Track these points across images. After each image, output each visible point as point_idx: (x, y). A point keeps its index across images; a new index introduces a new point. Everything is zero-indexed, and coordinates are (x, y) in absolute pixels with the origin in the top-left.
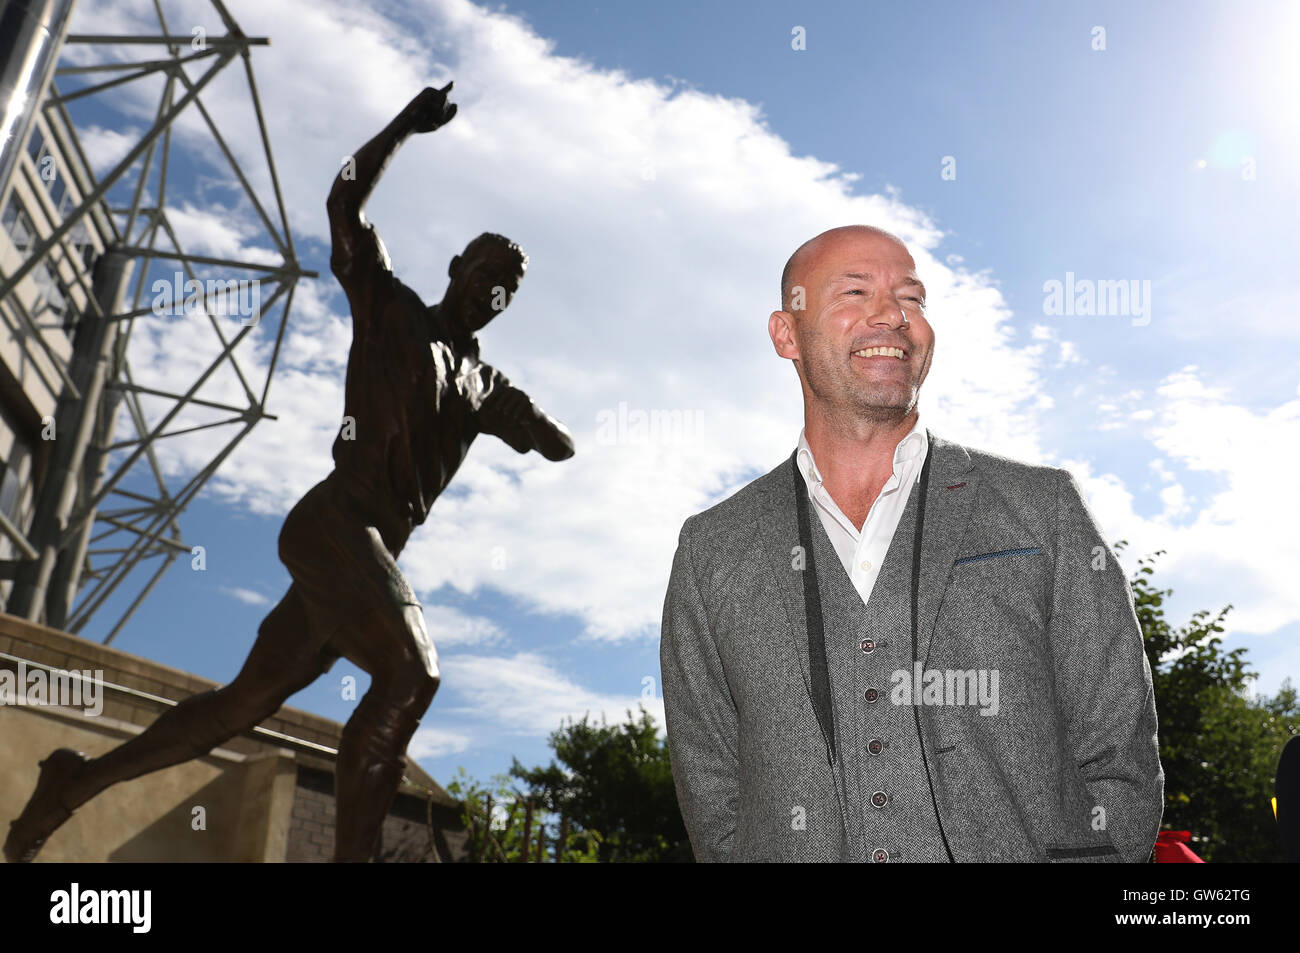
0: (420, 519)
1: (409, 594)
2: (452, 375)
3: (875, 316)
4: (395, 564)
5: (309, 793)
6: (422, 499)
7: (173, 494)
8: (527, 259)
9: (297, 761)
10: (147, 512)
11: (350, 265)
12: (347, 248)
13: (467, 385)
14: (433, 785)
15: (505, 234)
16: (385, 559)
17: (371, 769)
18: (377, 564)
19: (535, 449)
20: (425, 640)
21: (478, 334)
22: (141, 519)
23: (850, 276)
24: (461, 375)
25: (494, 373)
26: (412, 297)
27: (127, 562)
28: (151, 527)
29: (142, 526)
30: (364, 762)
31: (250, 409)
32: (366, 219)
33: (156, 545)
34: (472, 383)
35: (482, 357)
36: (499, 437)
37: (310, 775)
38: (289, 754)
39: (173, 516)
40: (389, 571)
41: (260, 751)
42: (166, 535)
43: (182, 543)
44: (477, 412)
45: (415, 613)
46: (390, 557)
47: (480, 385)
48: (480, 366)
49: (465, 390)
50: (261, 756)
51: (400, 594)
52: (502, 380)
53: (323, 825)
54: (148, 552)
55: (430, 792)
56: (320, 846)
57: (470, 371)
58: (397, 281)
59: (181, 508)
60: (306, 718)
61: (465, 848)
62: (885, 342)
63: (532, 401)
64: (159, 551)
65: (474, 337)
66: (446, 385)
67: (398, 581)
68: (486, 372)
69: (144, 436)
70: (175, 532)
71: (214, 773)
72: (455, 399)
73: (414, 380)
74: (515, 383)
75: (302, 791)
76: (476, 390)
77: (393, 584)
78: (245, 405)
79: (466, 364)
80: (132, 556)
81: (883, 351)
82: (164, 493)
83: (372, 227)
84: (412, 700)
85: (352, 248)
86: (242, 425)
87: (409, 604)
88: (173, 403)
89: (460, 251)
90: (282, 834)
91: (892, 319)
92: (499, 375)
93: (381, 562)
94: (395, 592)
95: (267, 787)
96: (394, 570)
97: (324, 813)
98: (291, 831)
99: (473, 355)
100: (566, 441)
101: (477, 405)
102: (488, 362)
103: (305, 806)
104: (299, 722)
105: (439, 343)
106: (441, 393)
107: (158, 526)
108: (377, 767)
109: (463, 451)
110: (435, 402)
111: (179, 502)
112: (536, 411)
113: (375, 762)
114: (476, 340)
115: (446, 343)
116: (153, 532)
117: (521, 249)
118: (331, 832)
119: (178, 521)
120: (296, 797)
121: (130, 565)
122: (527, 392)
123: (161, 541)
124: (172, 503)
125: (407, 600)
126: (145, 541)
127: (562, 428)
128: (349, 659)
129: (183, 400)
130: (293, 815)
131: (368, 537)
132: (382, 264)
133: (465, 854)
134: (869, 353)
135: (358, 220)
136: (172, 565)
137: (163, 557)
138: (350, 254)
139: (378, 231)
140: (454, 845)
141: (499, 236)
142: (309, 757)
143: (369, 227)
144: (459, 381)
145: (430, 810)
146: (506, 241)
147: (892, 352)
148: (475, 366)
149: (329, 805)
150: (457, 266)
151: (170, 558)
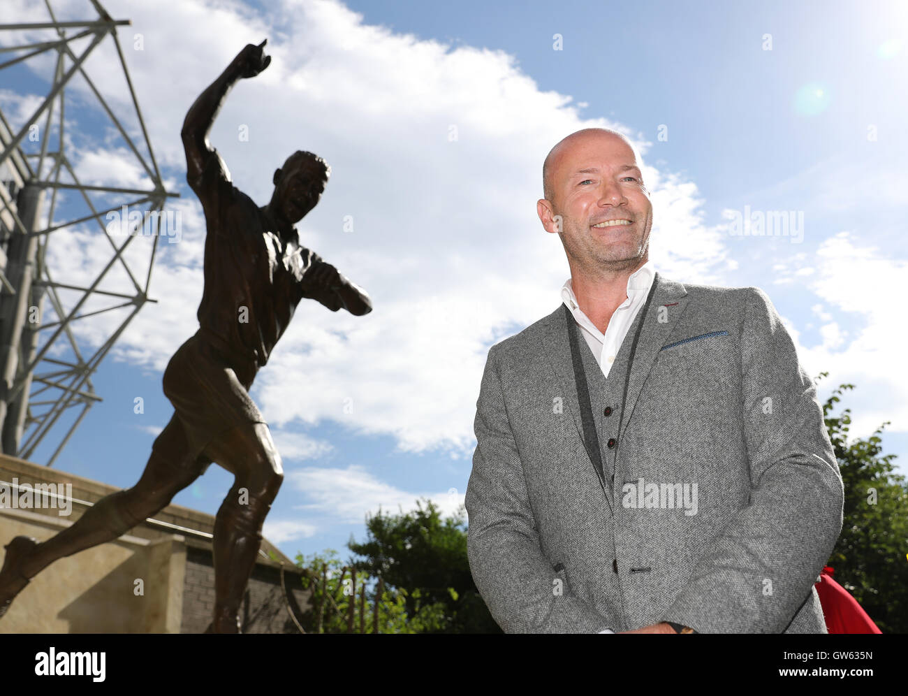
0: (263, 362)
1: (258, 415)
2: (280, 256)
3: (602, 199)
4: (247, 395)
5: (196, 566)
6: (264, 347)
7: (86, 360)
8: (329, 168)
9: (186, 543)
10: (69, 373)
11: (201, 178)
12: (198, 166)
13: (291, 263)
14: (284, 558)
15: (312, 151)
16: (240, 391)
17: (237, 542)
18: (234, 395)
19: (344, 308)
20: (271, 448)
21: (297, 226)
22: (64, 379)
23: (581, 172)
24: (287, 256)
25: (311, 254)
26: (247, 201)
27: (58, 410)
28: (72, 384)
29: (66, 384)
30: (232, 536)
31: (138, 296)
32: (210, 144)
33: (77, 397)
34: (294, 261)
35: (301, 243)
36: (317, 300)
37: (196, 554)
38: (180, 538)
39: (87, 376)
40: (243, 399)
41: (160, 536)
42: (84, 390)
43: (96, 394)
44: (299, 282)
45: (263, 428)
46: (243, 390)
47: (301, 263)
48: (300, 249)
49: (290, 267)
50: (160, 541)
51: (251, 416)
52: (317, 258)
53: (207, 588)
54: (71, 403)
55: (282, 563)
56: (206, 603)
57: (293, 253)
58: (236, 189)
59: (92, 370)
60: (191, 513)
61: (309, 602)
62: (612, 217)
63: (339, 272)
64: (79, 401)
65: (294, 228)
66: (276, 263)
67: (250, 406)
68: (305, 253)
69: (63, 319)
70: (90, 387)
71: (127, 553)
72: (283, 273)
73: (253, 261)
74: (327, 259)
75: (191, 565)
76: (298, 266)
77: (246, 409)
78: (134, 293)
79: (290, 247)
80: (60, 406)
81: (612, 223)
82: (80, 360)
83: (215, 150)
84: (264, 491)
85: (202, 166)
86: (132, 308)
87: (259, 422)
88: (82, 294)
89: (280, 165)
90: (179, 595)
91: (614, 199)
92: (314, 255)
93: (237, 393)
94: (247, 413)
95: (166, 563)
96: (246, 399)
97: (207, 580)
98: (185, 593)
99: (295, 241)
100: (365, 301)
101: (299, 277)
102: (306, 246)
103: (193, 575)
104: (186, 516)
105: (270, 233)
106: (273, 270)
107: (77, 383)
108: (242, 540)
109: (292, 310)
110: (269, 275)
111: (91, 366)
112: (342, 279)
113: (239, 536)
114: (296, 230)
115: (274, 233)
116: (74, 387)
117: (324, 161)
118: (212, 593)
119: (92, 379)
120: (187, 569)
121: (59, 413)
122: (335, 266)
123: (81, 394)
124: (86, 367)
125: (257, 420)
126: (68, 395)
127: (362, 291)
128: (218, 464)
129: (89, 292)
130: (186, 582)
131: (226, 376)
132: (224, 177)
133: (310, 607)
134: (602, 225)
135: (204, 145)
136: (89, 411)
137: (82, 406)
138: (200, 171)
139: (219, 153)
140: (301, 601)
141: (308, 152)
142: (194, 540)
143: (213, 150)
144: (286, 260)
145: (282, 576)
146: (313, 156)
147: (618, 222)
148: (297, 249)
149: (210, 573)
150: (279, 176)
151: (88, 406)
